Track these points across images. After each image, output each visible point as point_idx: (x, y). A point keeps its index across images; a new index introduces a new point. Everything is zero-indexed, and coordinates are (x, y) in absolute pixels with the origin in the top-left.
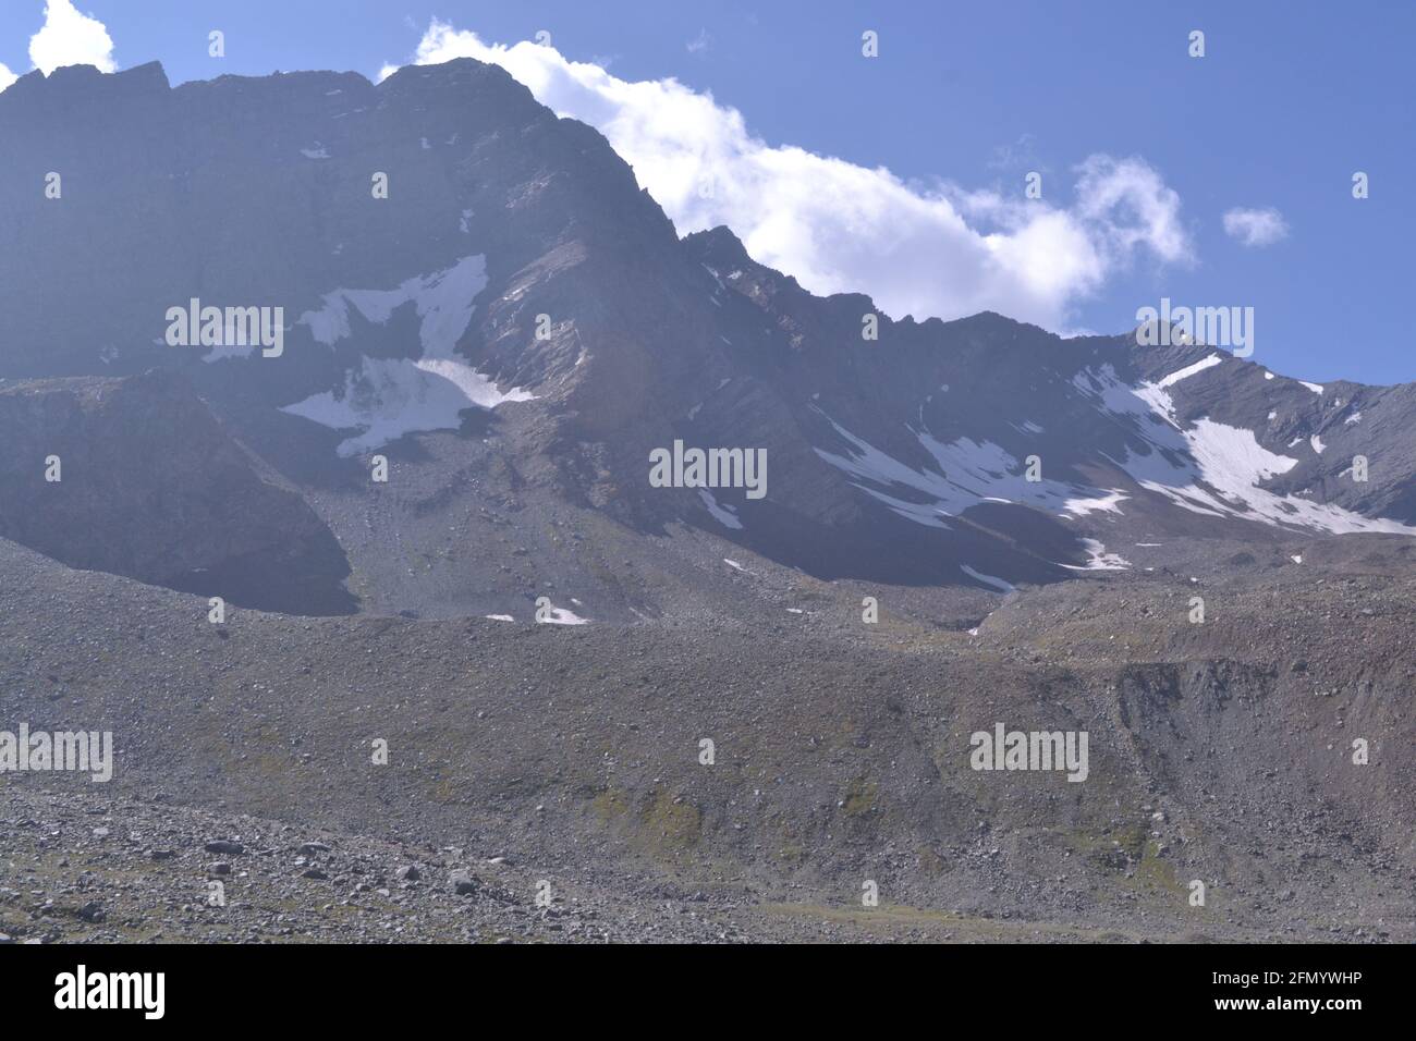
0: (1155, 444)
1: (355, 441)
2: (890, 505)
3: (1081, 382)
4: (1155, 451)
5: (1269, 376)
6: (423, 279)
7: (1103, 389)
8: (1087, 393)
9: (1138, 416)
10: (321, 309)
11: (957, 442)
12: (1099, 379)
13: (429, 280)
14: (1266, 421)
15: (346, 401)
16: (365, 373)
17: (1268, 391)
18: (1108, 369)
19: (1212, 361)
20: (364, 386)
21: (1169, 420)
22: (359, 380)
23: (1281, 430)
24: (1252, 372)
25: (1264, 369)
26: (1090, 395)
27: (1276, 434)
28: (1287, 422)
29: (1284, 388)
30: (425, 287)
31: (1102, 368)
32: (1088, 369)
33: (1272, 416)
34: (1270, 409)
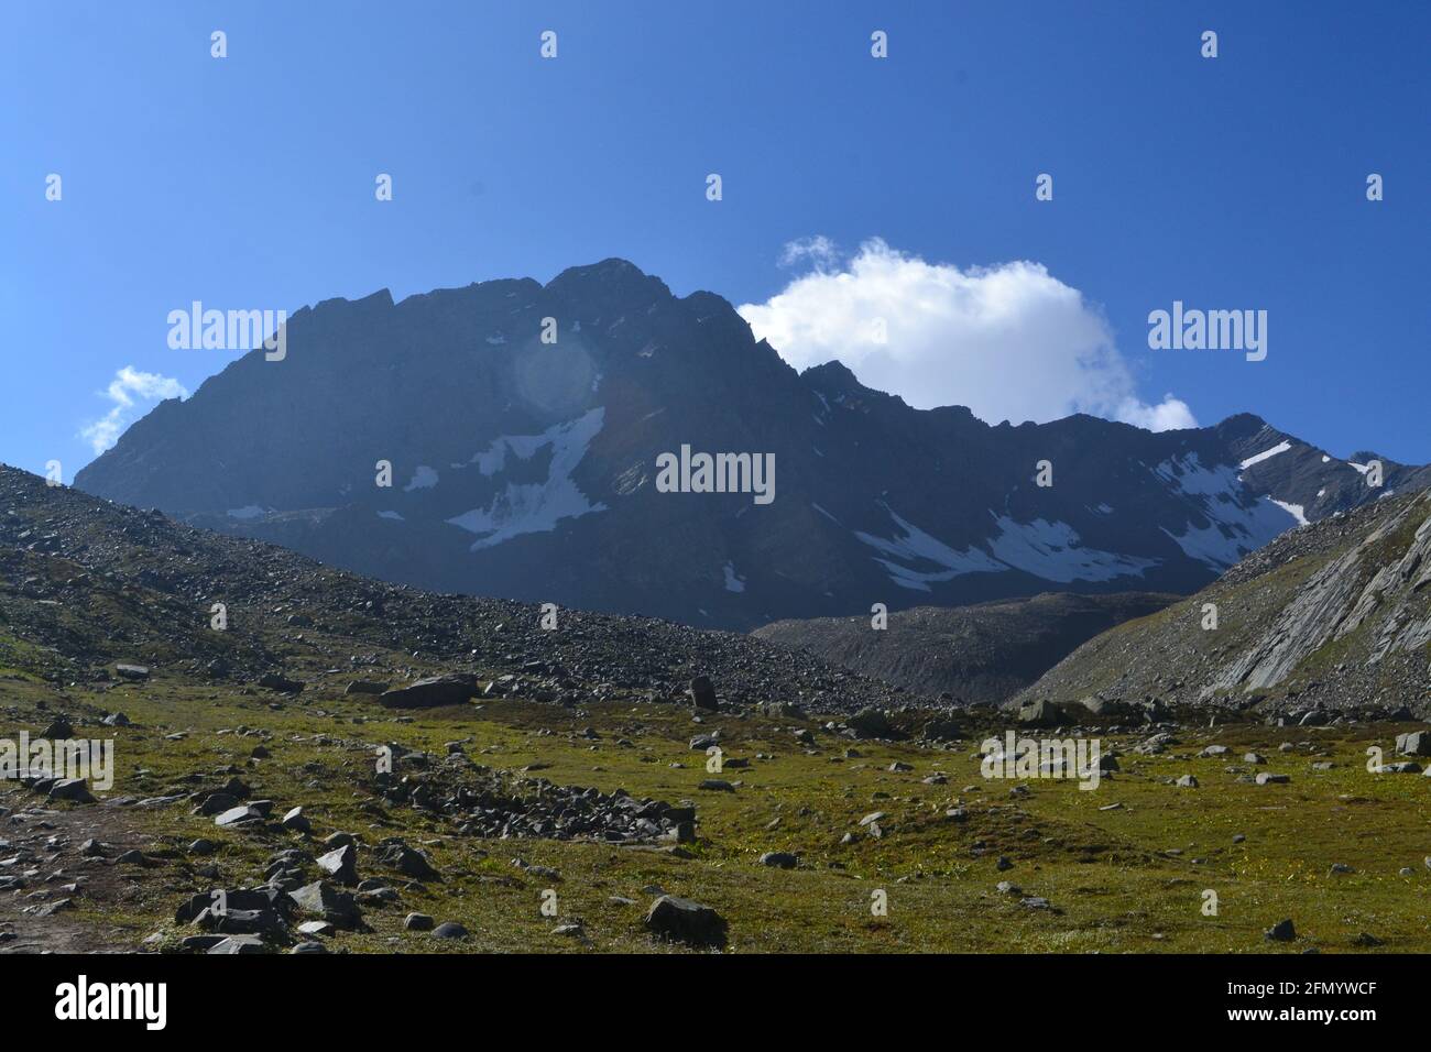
0: (1215, 519)
1: (485, 540)
2: (894, 574)
3: (1165, 469)
4: (1214, 526)
5: (1326, 459)
6: (562, 426)
7: (1183, 474)
8: (1166, 477)
9: (1209, 497)
10: (487, 451)
11: (1033, 523)
12: (1182, 466)
13: (565, 427)
14: (1315, 497)
15: (490, 514)
16: (507, 494)
17: (1324, 471)
18: (1192, 457)
19: (1284, 447)
20: (504, 503)
21: (1235, 498)
22: (502, 499)
23: (1325, 506)
24: (1313, 456)
25: (1324, 453)
26: (1169, 479)
27: (1320, 508)
28: (1331, 498)
29: (1336, 470)
30: (562, 432)
31: (1187, 457)
32: (1173, 458)
33: (1321, 493)
34: (1320, 488)
